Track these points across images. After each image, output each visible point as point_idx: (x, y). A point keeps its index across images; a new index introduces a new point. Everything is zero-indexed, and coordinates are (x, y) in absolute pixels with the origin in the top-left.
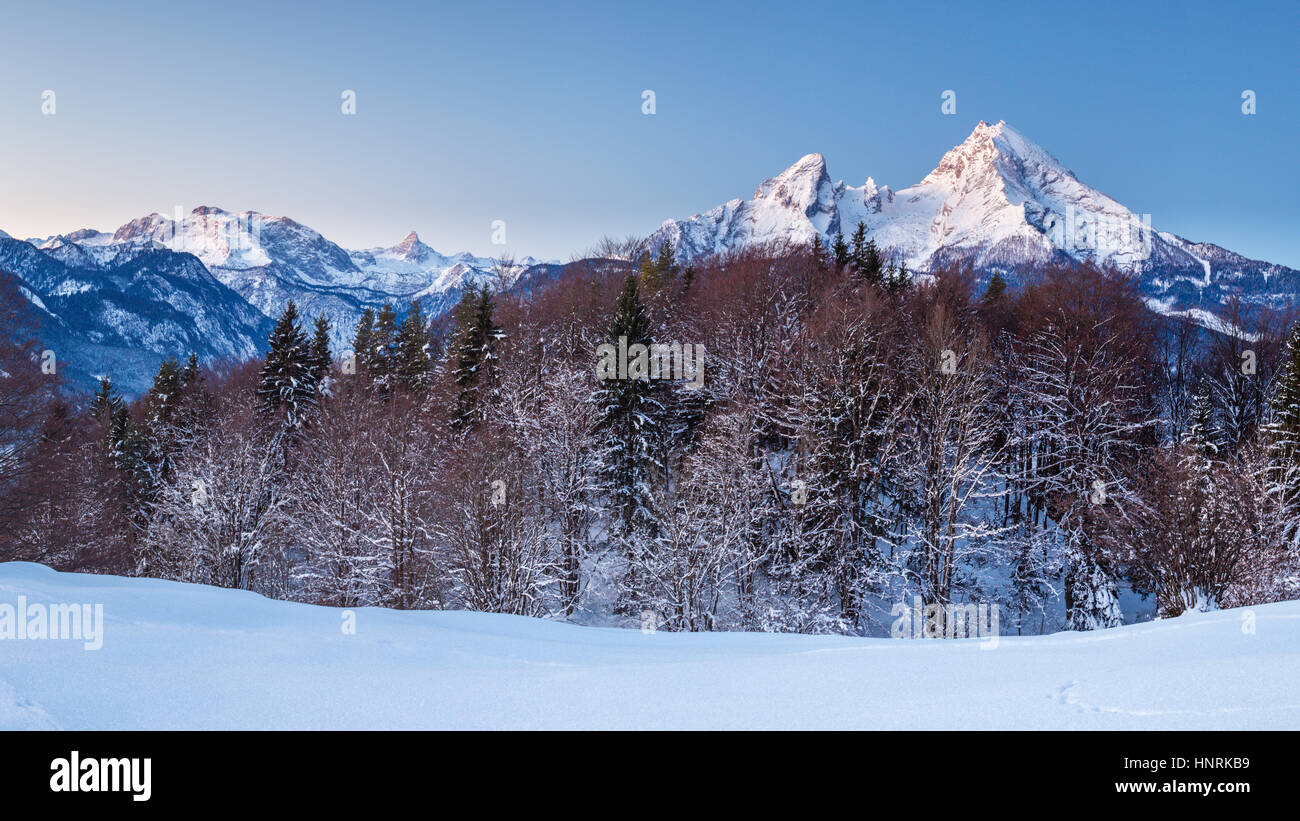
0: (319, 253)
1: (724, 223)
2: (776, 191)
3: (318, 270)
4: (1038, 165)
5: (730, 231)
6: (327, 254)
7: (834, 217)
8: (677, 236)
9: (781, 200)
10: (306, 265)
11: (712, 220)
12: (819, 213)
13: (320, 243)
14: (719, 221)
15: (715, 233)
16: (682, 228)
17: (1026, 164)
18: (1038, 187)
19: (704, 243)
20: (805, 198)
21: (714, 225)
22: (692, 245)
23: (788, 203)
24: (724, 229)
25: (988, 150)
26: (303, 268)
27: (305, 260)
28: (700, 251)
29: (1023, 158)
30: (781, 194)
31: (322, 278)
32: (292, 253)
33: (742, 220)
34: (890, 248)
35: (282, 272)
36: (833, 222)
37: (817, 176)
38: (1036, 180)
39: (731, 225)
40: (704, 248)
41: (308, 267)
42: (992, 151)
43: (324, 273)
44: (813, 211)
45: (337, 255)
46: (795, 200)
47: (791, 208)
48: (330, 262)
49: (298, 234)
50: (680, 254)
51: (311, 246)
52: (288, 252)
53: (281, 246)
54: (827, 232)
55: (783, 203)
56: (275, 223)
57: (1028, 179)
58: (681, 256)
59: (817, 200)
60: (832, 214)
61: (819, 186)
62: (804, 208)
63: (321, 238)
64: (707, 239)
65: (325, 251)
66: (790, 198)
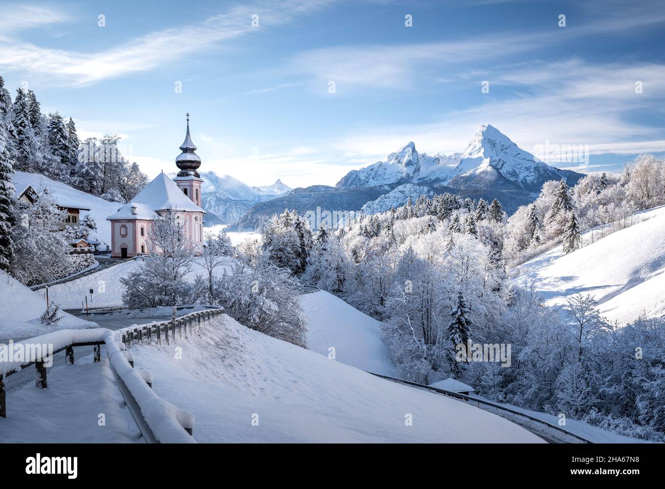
2: (395, 157)
4: (501, 142)
5: (376, 174)
7: (417, 166)
8: (354, 176)
11: (369, 169)
12: (410, 165)
14: (372, 170)
15: (370, 175)
16: (356, 173)
17: (495, 142)
18: (500, 151)
19: (365, 178)
21: (370, 172)
22: (359, 179)
23: (398, 162)
24: (373, 173)
28: (363, 182)
29: (494, 140)
30: (397, 159)
33: (381, 169)
36: (416, 169)
37: (410, 151)
38: (499, 148)
39: (376, 171)
40: (365, 180)
42: (481, 137)
44: (408, 164)
46: (401, 161)
47: (400, 164)
54: (414, 173)
57: (495, 148)
58: (355, 184)
59: (410, 160)
61: (411, 155)
62: (404, 164)
64: (366, 177)
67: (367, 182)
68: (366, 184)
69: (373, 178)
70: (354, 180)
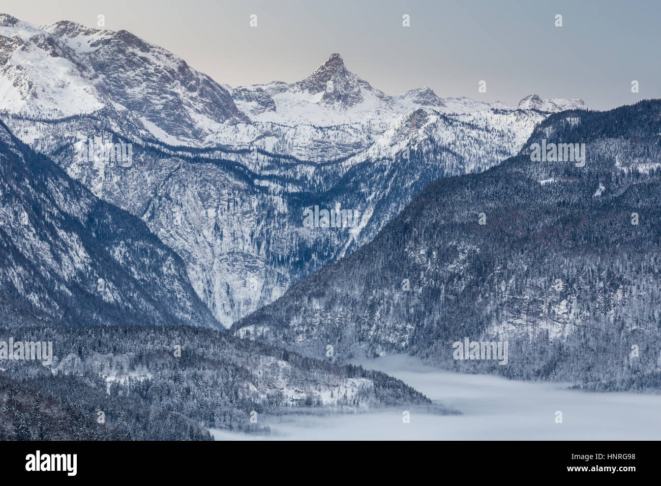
0: (182, 92)
3: (179, 120)
6: (195, 94)
10: (158, 112)
26: (154, 117)
27: (158, 103)
31: (185, 134)
32: (137, 92)
35: (120, 124)
41: (163, 115)
43: (191, 126)
45: (213, 96)
48: (200, 106)
49: (145, 60)
51: (168, 80)
52: (129, 91)
53: (116, 80)
56: (107, 42)
63: (184, 67)
65: (192, 88)
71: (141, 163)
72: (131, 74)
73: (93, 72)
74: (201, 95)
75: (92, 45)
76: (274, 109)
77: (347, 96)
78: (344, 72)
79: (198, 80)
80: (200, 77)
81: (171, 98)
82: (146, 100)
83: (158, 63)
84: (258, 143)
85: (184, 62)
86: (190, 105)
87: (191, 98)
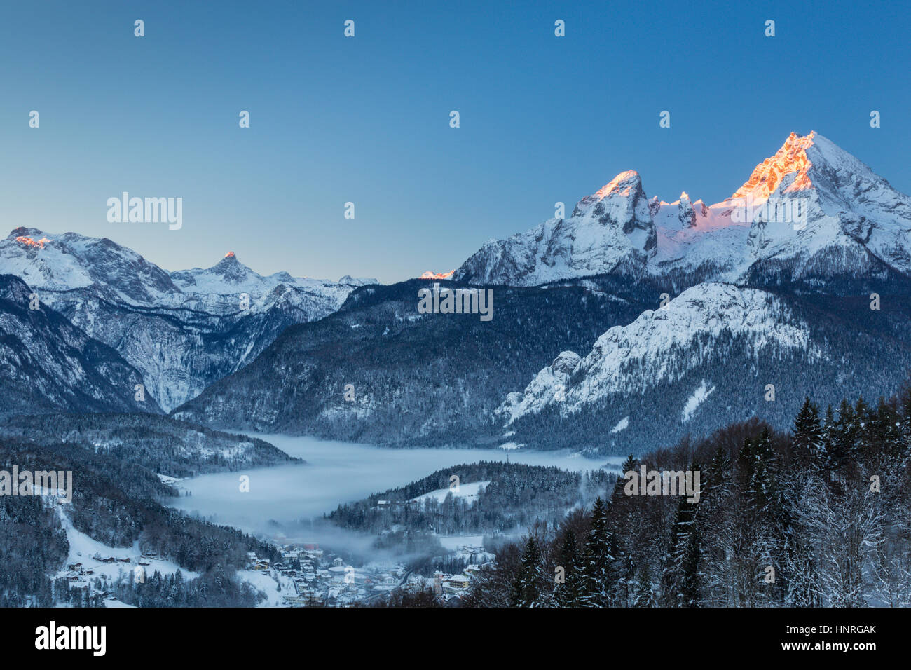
0: (141, 275)
1: (543, 241)
2: (593, 209)
3: (139, 291)
4: (852, 174)
5: (550, 249)
6: (148, 276)
7: (651, 233)
8: (499, 255)
9: (599, 217)
10: (126, 286)
11: (531, 239)
12: (636, 230)
13: (141, 264)
14: (539, 239)
15: (535, 252)
16: (503, 247)
17: (839, 174)
18: (852, 196)
19: (525, 261)
20: (622, 216)
21: (534, 244)
22: (513, 262)
23: (605, 220)
24: (543, 248)
25: (801, 161)
26: (124, 289)
27: (126, 281)
28: (522, 269)
29: (836, 169)
30: (599, 210)
31: (142, 299)
32: (113, 274)
33: (561, 238)
34: (708, 261)
35: (103, 293)
36: (650, 238)
37: (632, 192)
38: (849, 190)
39: (550, 243)
40: (525, 266)
41: (129, 288)
42: (805, 162)
43: (145, 294)
44: (630, 227)
45: (159, 277)
46: (613, 218)
47: (608, 226)
48: (151, 283)
49: (118, 255)
50: (502, 272)
51: (132, 267)
52: (109, 274)
53: (101, 267)
54: (646, 248)
55: (600, 221)
56: (96, 245)
57: (841, 189)
58: (504, 275)
59: (634, 217)
60: (649, 230)
61: (635, 203)
62: (621, 223)
63: (141, 260)
64: (527, 257)
65: (146, 272)
66: (608, 216)
67: (532, 269)
68: (530, 274)
69: (544, 259)
70: (501, 264)
71: (116, 317)
72: (110, 264)
73: (87, 262)
74: (152, 276)
75: (87, 247)
76: (195, 284)
77: (238, 277)
78: (237, 263)
79: (150, 267)
80: (152, 266)
81: (134, 278)
82: (119, 279)
83: (126, 257)
84: (185, 304)
85: (142, 257)
86: (145, 282)
87: (146, 278)
